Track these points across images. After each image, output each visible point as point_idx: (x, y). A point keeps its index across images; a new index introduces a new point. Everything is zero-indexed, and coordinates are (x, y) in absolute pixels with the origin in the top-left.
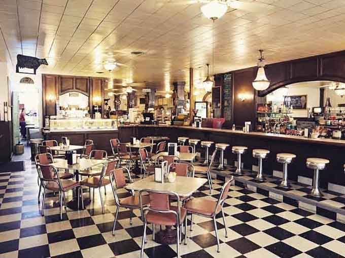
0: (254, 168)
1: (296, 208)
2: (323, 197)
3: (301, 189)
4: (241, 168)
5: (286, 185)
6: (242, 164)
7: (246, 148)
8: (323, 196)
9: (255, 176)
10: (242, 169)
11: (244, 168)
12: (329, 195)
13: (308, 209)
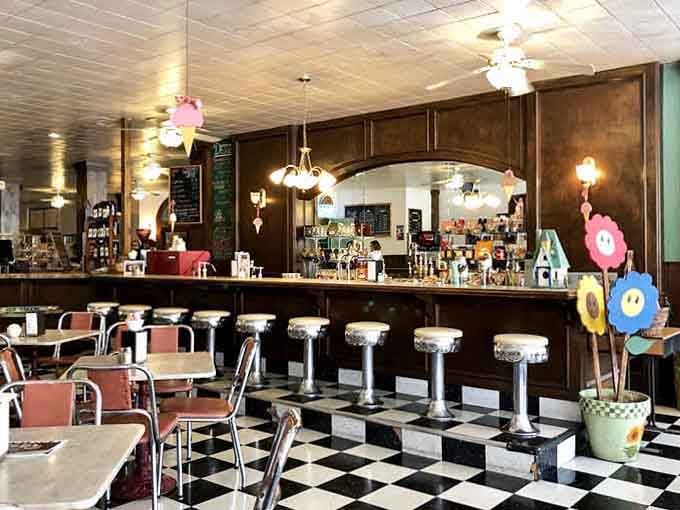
0: (294, 368)
1: (397, 452)
2: (455, 419)
3: (404, 406)
4: (261, 371)
5: (371, 401)
6: (264, 360)
7: (273, 317)
8: (453, 416)
9: (296, 388)
10: (264, 374)
11: (268, 371)
12: (464, 412)
13: (422, 452)
